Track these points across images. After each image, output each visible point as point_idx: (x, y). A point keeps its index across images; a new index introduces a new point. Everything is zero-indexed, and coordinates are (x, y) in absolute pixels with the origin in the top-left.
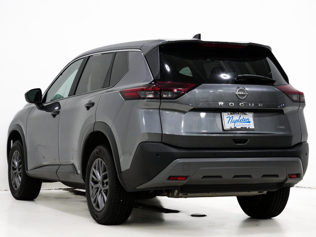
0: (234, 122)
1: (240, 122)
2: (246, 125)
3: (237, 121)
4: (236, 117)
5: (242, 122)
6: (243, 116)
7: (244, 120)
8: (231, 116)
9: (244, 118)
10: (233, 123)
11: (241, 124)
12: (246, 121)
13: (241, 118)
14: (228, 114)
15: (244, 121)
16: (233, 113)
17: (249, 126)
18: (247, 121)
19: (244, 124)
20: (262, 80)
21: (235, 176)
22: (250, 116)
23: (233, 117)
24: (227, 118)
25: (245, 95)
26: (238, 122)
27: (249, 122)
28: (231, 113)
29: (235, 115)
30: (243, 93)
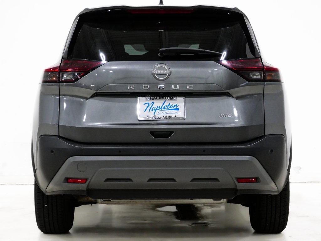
0: (154, 110)
1: (163, 109)
2: (173, 114)
3: (160, 108)
4: (158, 103)
5: (167, 109)
6: (169, 102)
7: (169, 106)
8: (150, 102)
9: (171, 104)
10: (152, 110)
11: (164, 112)
12: (173, 108)
13: (166, 104)
14: (147, 100)
15: (170, 108)
16: (154, 97)
17: (176, 115)
18: (175, 108)
19: (168, 111)
20: (199, 53)
21: (150, 180)
22: (180, 102)
23: (153, 103)
24: (144, 104)
25: (167, 74)
26: (160, 110)
27: (178, 109)
28: (150, 98)
29: (157, 100)
30: (162, 72)
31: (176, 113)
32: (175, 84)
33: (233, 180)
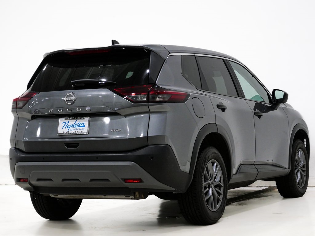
0: (69, 127)
1: (75, 127)
2: (80, 130)
3: (72, 126)
4: (72, 122)
5: (77, 126)
6: (79, 121)
7: (79, 124)
8: (67, 121)
9: (80, 123)
10: (67, 127)
11: (75, 128)
12: (81, 125)
13: (77, 123)
14: (64, 120)
15: (79, 126)
17: (82, 131)
18: (82, 125)
19: (78, 128)
22: (86, 121)
23: (69, 122)
24: (63, 123)
25: (73, 100)
27: (84, 126)
28: (67, 118)
29: (71, 120)
30: (70, 99)
31: (82, 129)
32: (79, 107)
33: (120, 180)
